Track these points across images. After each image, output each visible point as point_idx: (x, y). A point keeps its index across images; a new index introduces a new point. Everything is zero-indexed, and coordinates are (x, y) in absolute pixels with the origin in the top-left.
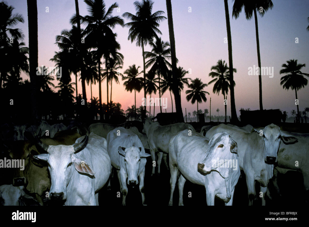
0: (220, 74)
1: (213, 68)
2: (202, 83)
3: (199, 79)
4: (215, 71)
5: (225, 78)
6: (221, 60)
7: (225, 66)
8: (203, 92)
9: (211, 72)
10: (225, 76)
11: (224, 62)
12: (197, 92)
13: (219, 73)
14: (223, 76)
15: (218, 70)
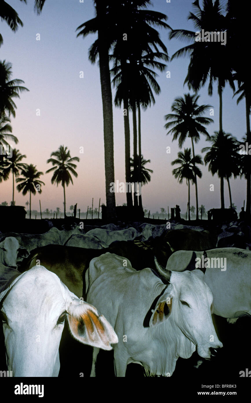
0: (61, 162)
1: (54, 154)
2: (36, 171)
3: (34, 166)
4: (55, 158)
5: (66, 166)
6: (62, 146)
7: (66, 153)
8: (37, 182)
9: (49, 158)
10: (67, 165)
11: (66, 148)
12: (30, 181)
13: (59, 161)
14: (64, 165)
15: (59, 157)
